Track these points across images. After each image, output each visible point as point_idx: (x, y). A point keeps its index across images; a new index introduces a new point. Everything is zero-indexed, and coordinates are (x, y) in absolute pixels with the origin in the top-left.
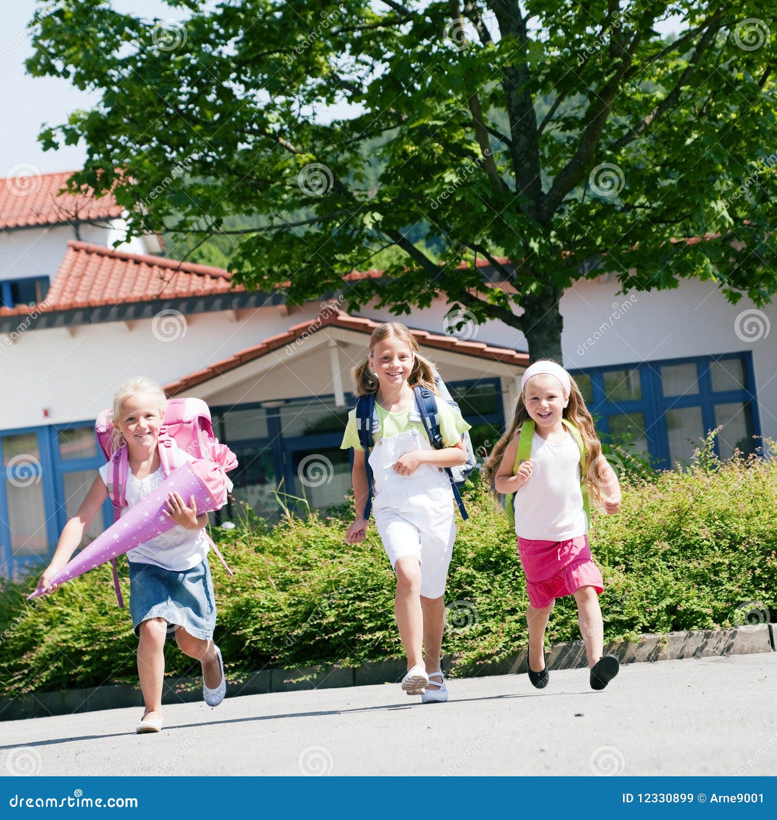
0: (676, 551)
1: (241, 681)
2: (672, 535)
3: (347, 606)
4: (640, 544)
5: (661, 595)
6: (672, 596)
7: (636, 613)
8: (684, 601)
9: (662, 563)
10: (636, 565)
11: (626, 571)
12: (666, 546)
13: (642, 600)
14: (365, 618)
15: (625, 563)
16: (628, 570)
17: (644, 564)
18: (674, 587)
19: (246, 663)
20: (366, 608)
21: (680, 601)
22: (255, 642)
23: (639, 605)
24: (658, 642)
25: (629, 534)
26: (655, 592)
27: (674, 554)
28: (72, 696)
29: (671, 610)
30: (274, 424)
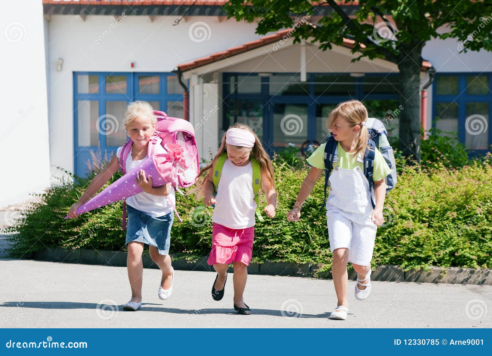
0: (461, 218)
1: (195, 262)
2: (460, 208)
3: (260, 227)
4: (439, 211)
5: (447, 245)
6: (454, 246)
7: (430, 253)
8: (461, 250)
9: (451, 224)
10: (435, 224)
11: (428, 227)
12: (455, 214)
13: (435, 245)
14: (269, 236)
15: (428, 222)
16: (430, 226)
17: (440, 224)
18: (456, 240)
19: (199, 250)
20: (270, 230)
21: (458, 249)
22: (206, 240)
23: (433, 248)
24: (441, 272)
25: (434, 204)
26: (444, 241)
27: (460, 219)
28: (101, 254)
29: (452, 254)
30: (265, 88)
